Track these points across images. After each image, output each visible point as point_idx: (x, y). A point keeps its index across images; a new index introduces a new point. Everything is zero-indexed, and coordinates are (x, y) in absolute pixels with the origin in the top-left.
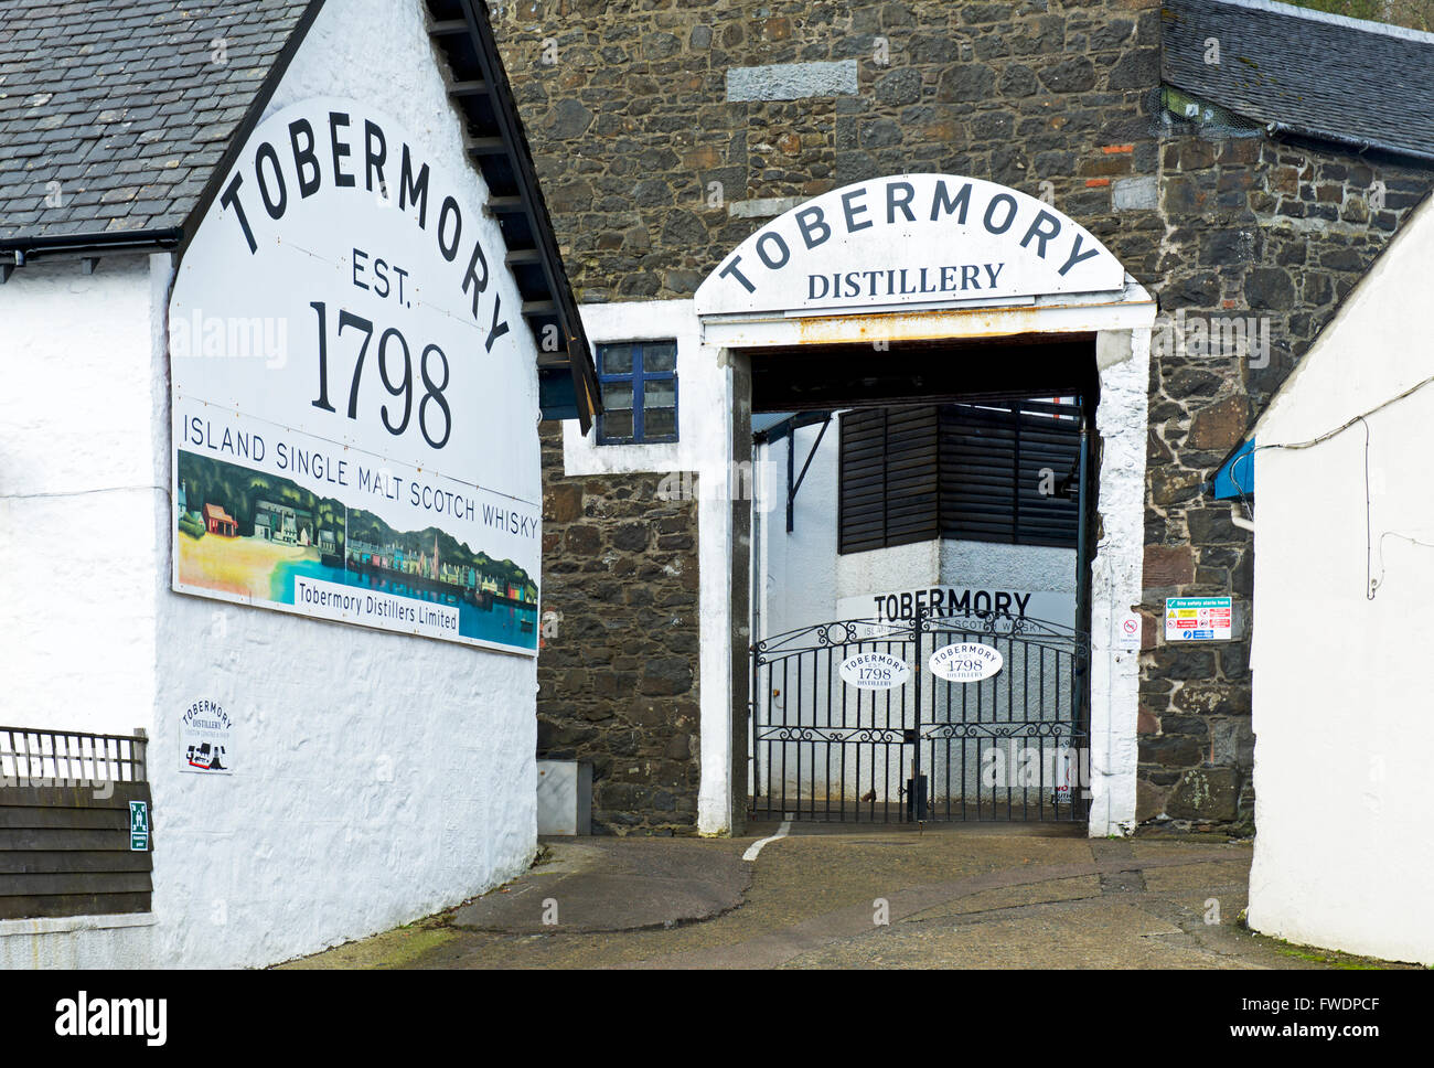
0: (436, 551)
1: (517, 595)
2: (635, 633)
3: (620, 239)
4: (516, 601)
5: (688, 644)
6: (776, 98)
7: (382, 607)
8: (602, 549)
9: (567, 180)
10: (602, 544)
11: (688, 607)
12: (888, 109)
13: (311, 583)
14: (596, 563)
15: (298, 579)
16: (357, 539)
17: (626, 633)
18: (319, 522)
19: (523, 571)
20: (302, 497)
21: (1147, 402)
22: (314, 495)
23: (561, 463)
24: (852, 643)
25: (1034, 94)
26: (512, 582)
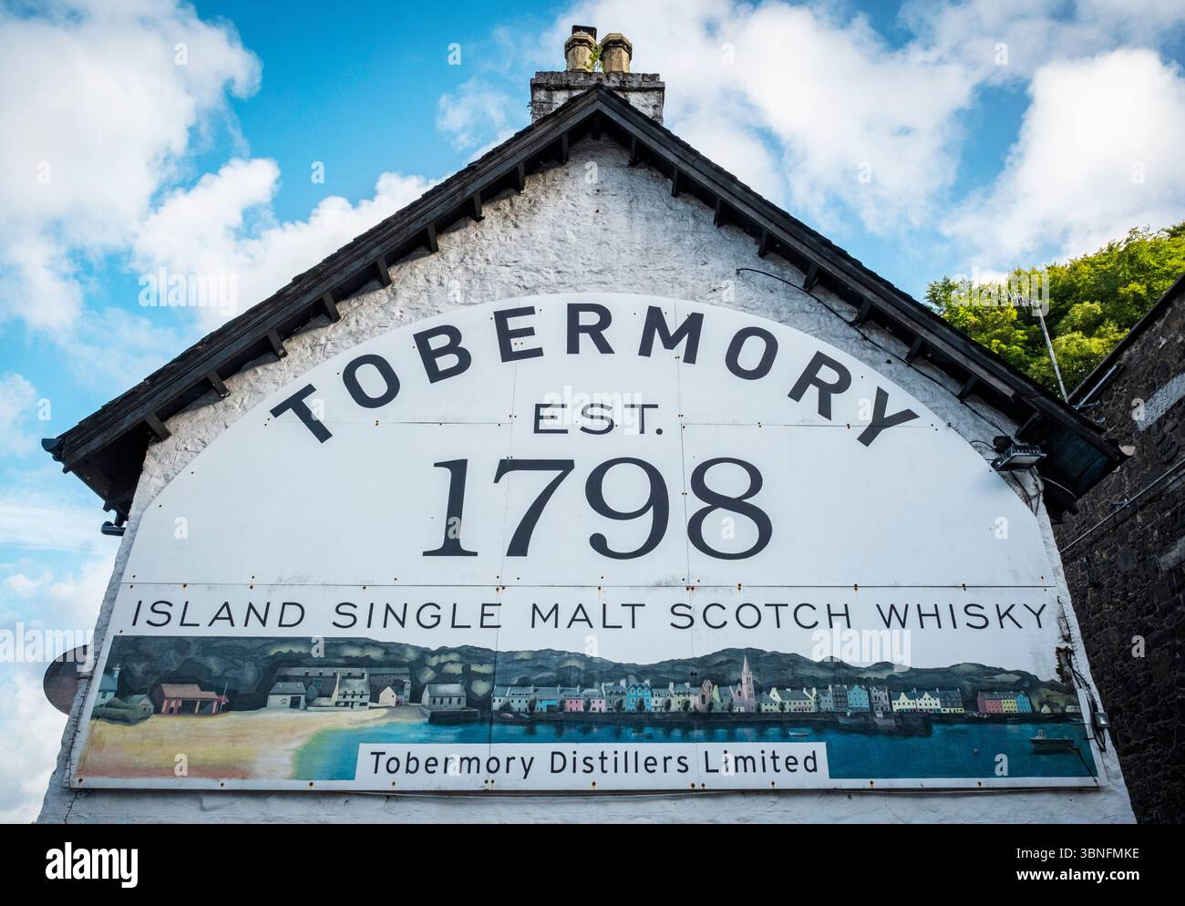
0: (746, 674)
1: (1010, 705)
4: (1009, 715)
7: (596, 763)
13: (398, 750)
15: (365, 750)
16: (524, 683)
18: (429, 675)
19: (1017, 672)
20: (386, 654)
22: (416, 649)
26: (991, 690)
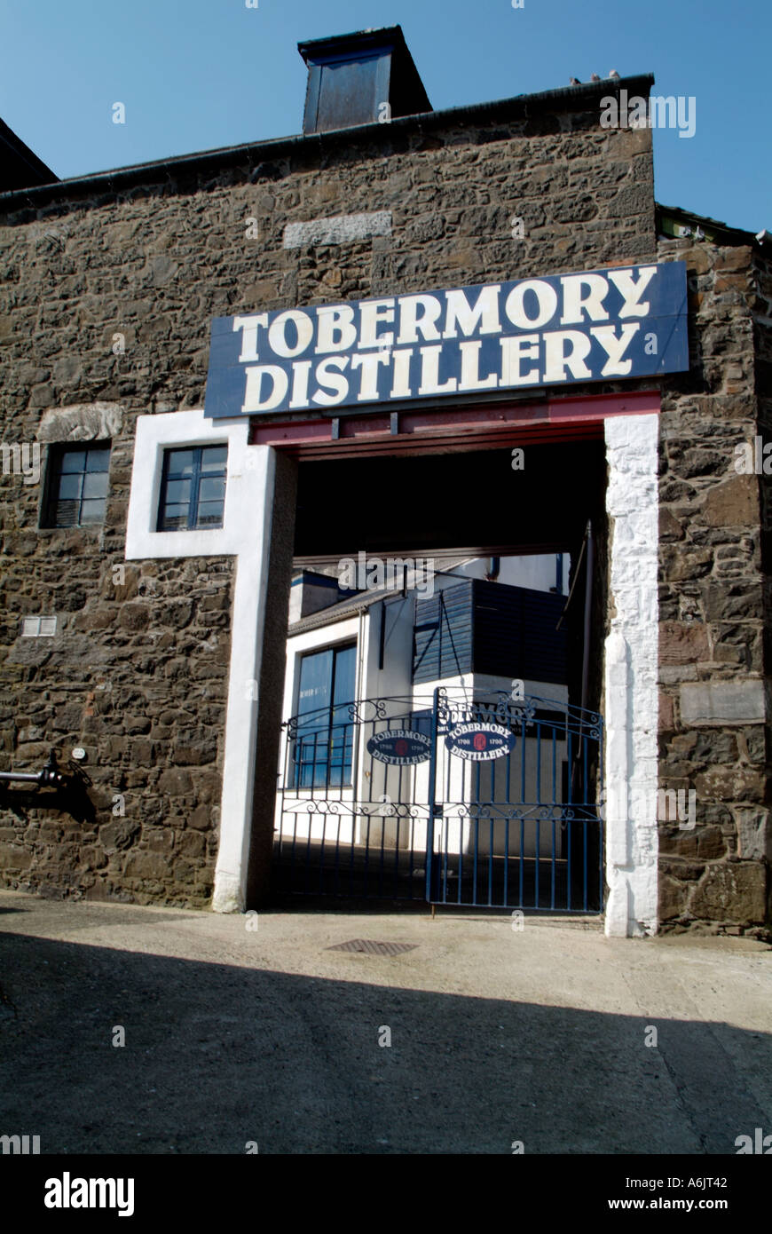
2: (170, 704)
3: (190, 360)
5: (216, 717)
6: (323, 243)
8: (151, 625)
9: (153, 317)
10: (151, 620)
11: (220, 680)
12: (417, 245)
14: (142, 638)
17: (164, 704)
21: (656, 483)
23: (123, 548)
24: (382, 720)
25: (543, 225)
